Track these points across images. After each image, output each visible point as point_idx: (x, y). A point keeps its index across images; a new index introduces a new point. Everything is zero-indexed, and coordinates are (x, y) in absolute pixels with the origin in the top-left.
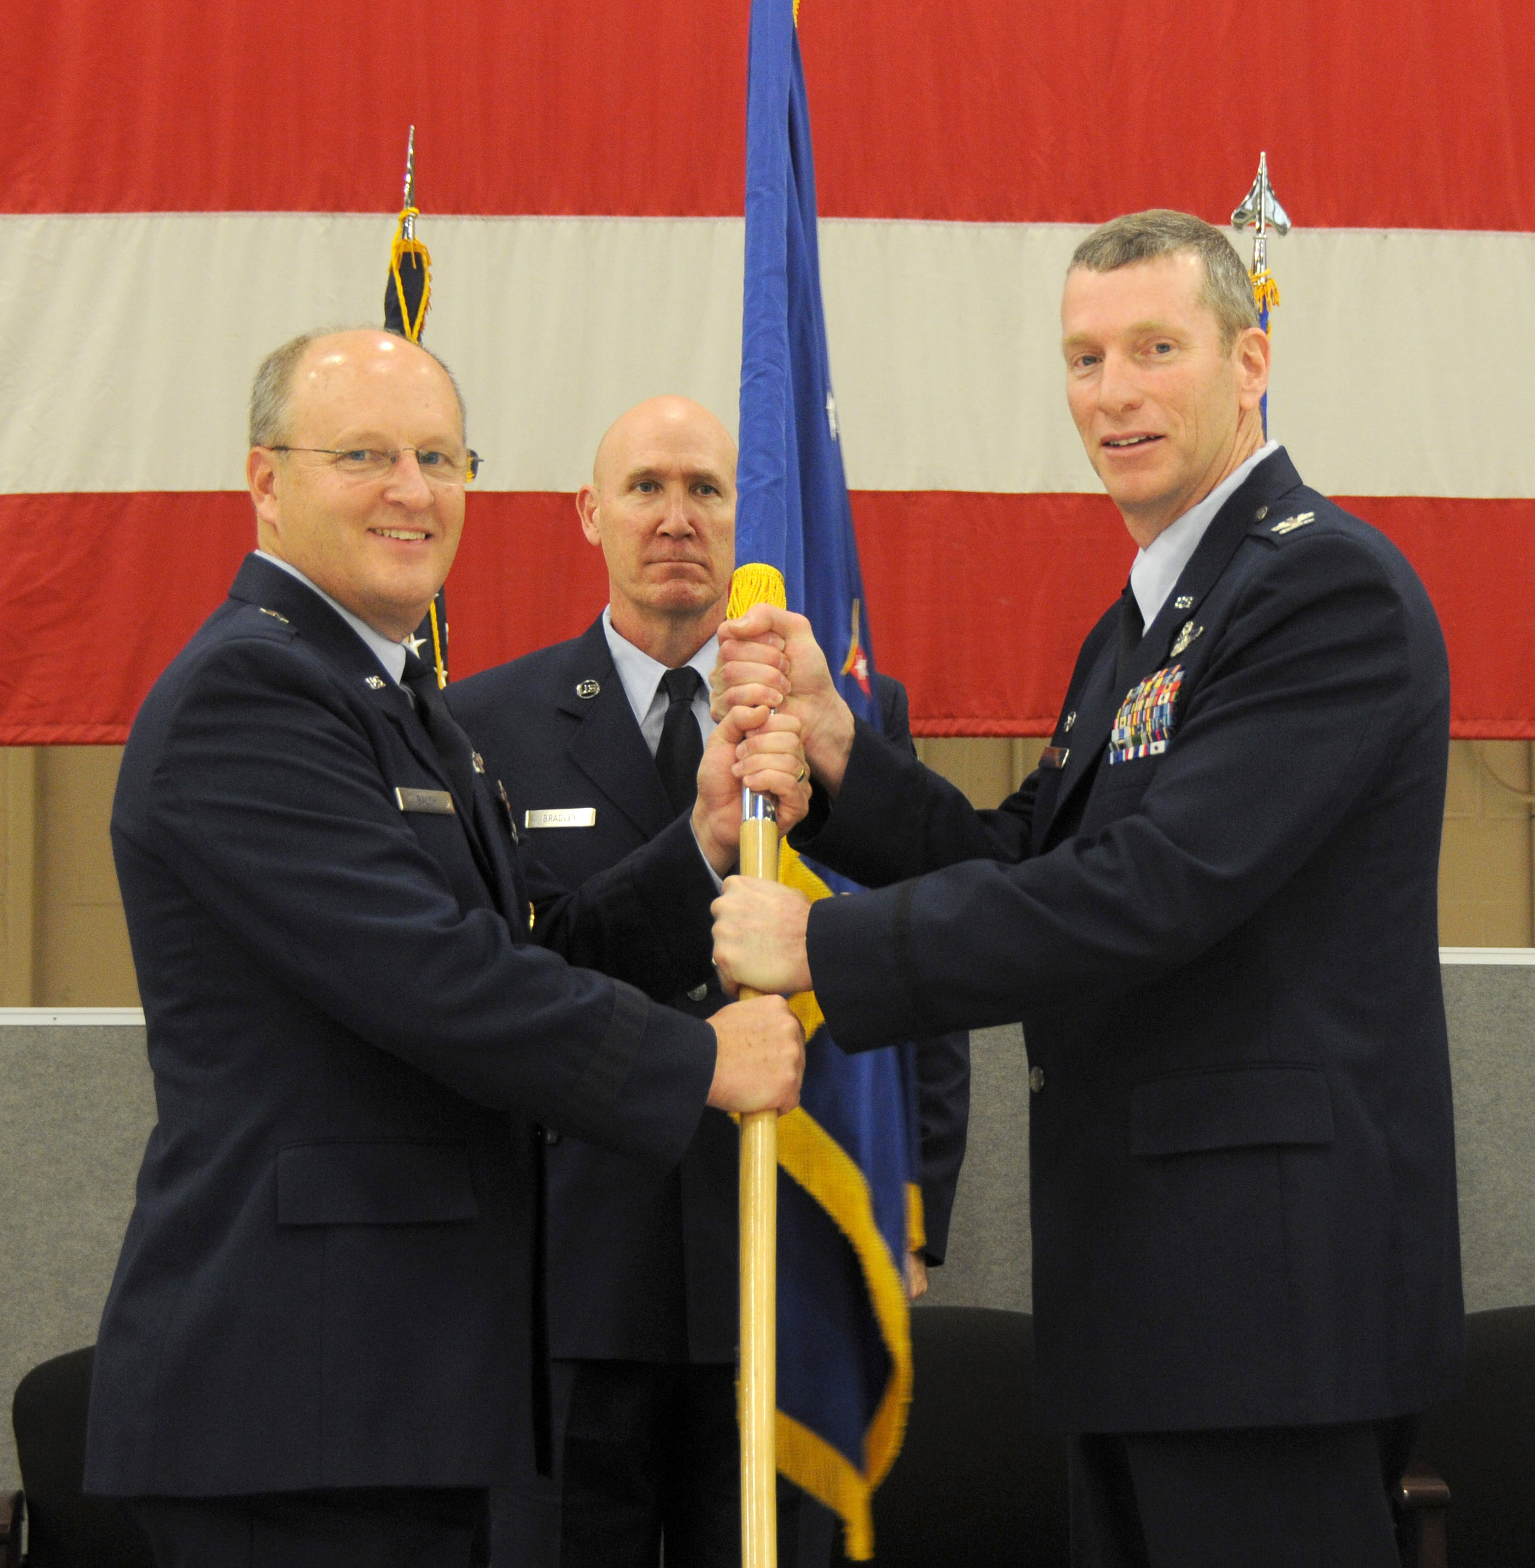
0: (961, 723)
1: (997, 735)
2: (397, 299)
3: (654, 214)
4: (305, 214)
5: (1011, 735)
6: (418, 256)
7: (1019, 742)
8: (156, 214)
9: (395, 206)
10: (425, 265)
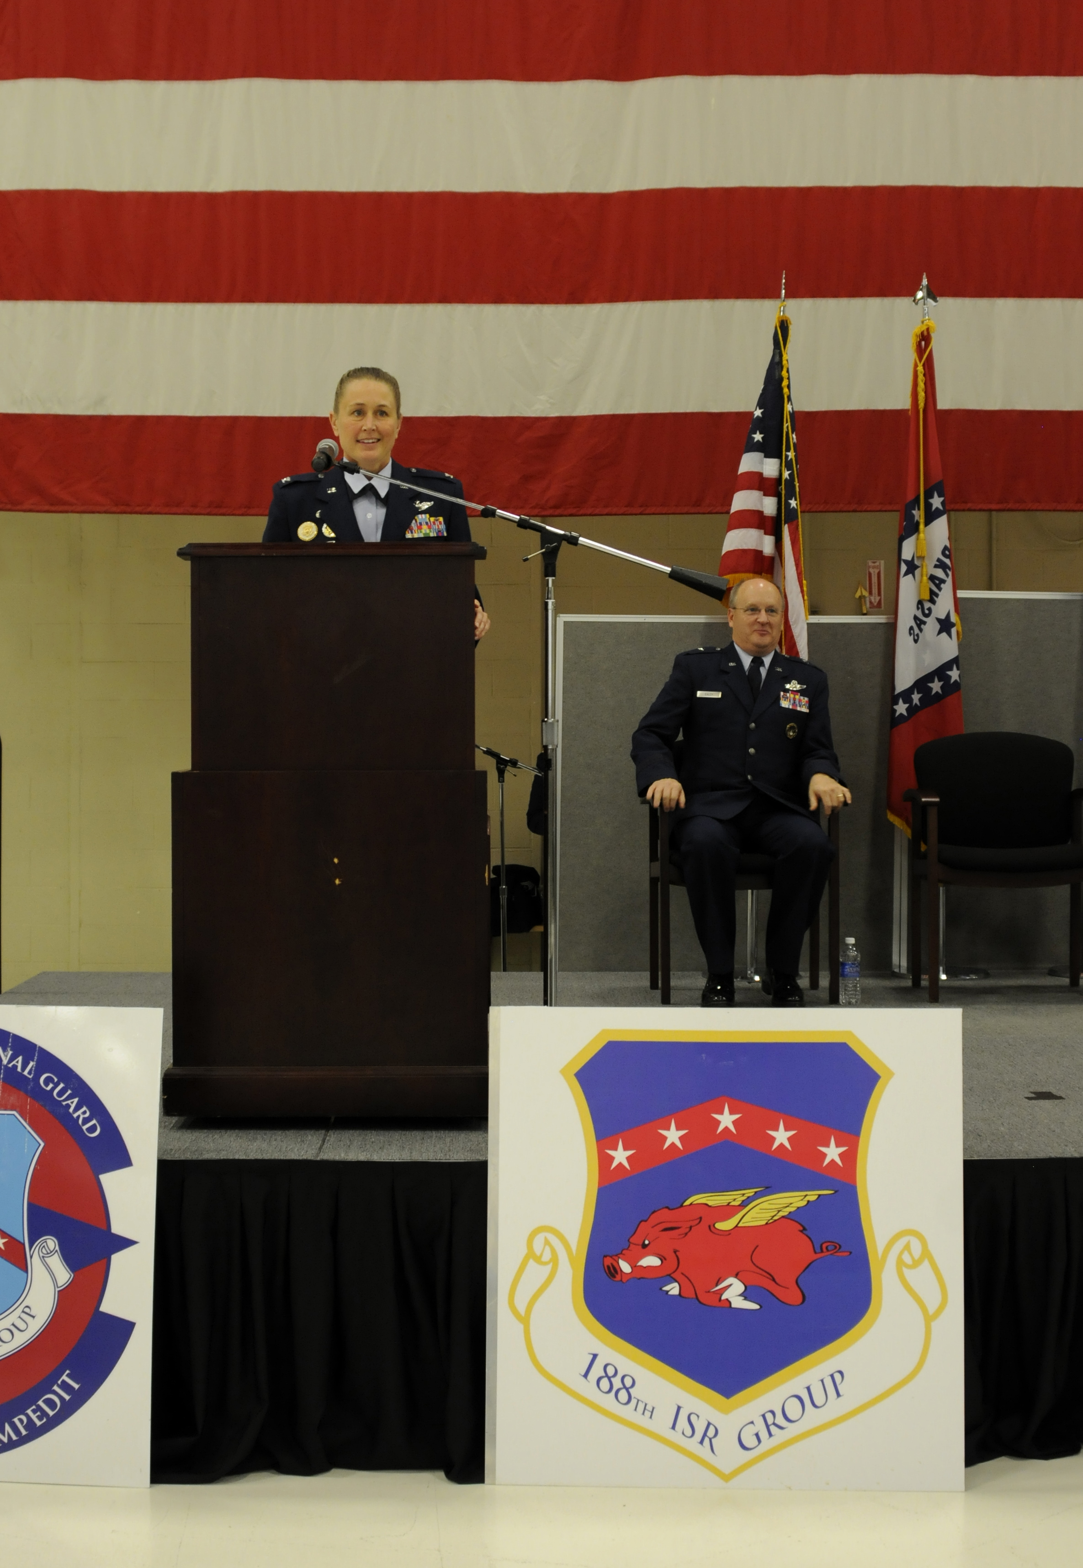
0: (969, 505)
1: (984, 510)
2: (779, 339)
3: (842, 297)
4: (702, 300)
5: (990, 510)
6: (787, 321)
7: (994, 513)
8: (644, 302)
9: (776, 295)
10: (789, 325)
